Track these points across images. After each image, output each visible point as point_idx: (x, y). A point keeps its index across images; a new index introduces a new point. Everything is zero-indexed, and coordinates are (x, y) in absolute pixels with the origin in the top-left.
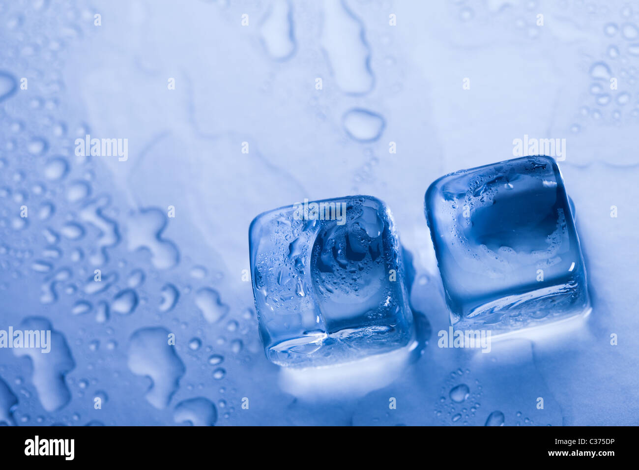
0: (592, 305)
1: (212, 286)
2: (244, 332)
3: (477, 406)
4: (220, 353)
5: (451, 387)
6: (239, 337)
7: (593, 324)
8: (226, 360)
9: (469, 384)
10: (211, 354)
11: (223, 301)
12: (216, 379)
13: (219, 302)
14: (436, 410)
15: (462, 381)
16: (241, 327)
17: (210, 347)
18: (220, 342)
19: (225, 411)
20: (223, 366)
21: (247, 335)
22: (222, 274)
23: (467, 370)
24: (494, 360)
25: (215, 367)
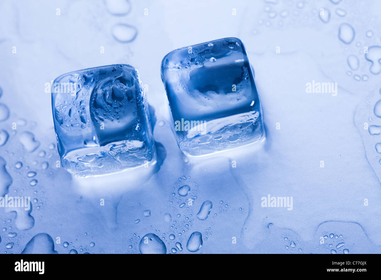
0: (267, 135)
1: (29, 130)
2: (50, 157)
3: (195, 198)
4: (35, 171)
5: (179, 187)
6: (46, 160)
7: (267, 147)
8: (38, 174)
9: (190, 185)
10: (29, 171)
11: (36, 139)
12: (32, 186)
13: (34, 140)
14: (169, 201)
15: (186, 183)
16: (47, 154)
17: (28, 167)
18: (35, 163)
19: (37, 205)
20: (36, 178)
21: (51, 159)
22: (36, 123)
23: (189, 176)
24: (205, 170)
25: (31, 179)
